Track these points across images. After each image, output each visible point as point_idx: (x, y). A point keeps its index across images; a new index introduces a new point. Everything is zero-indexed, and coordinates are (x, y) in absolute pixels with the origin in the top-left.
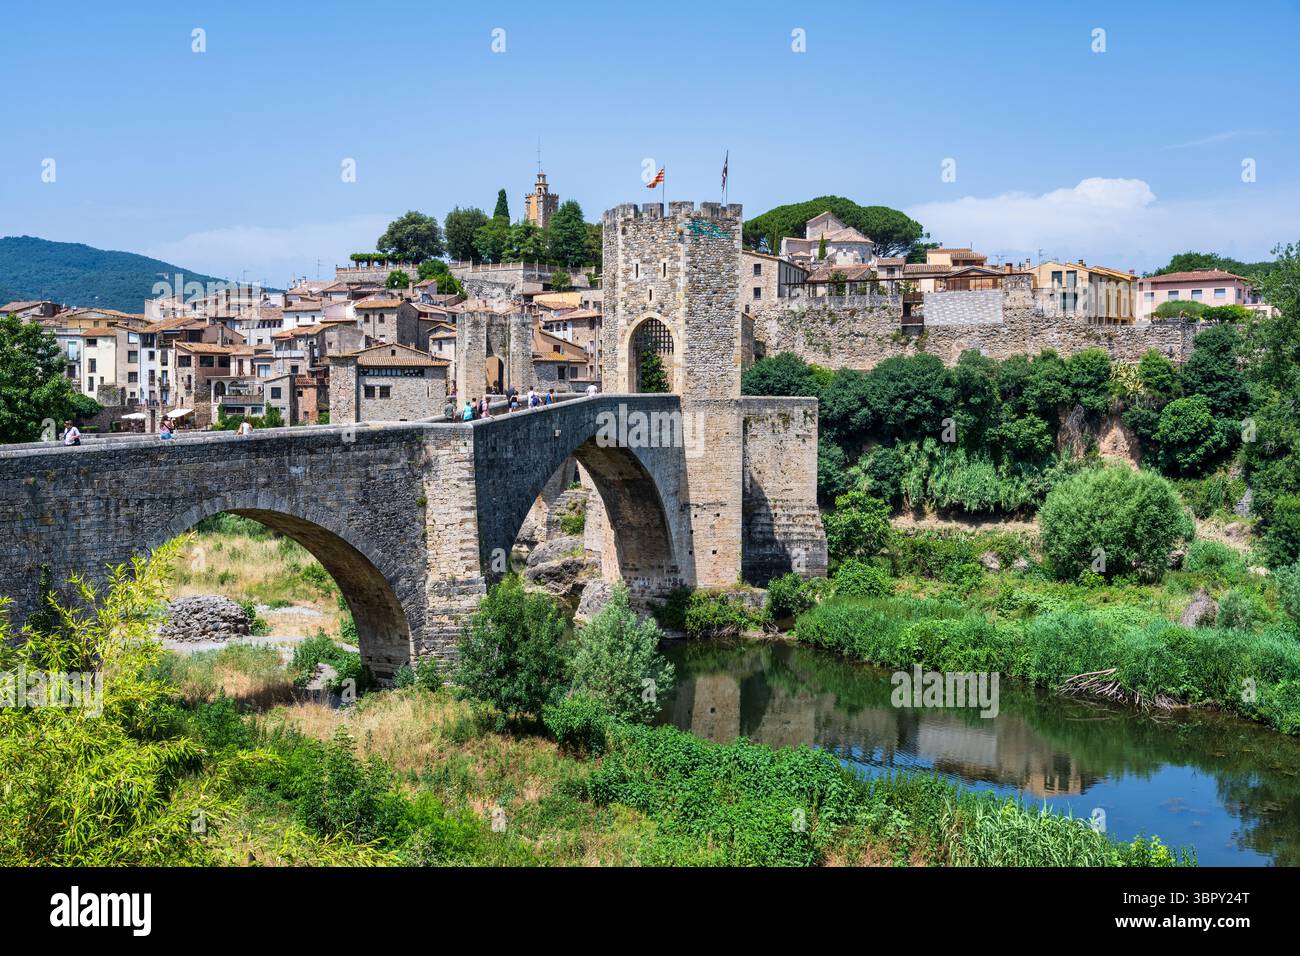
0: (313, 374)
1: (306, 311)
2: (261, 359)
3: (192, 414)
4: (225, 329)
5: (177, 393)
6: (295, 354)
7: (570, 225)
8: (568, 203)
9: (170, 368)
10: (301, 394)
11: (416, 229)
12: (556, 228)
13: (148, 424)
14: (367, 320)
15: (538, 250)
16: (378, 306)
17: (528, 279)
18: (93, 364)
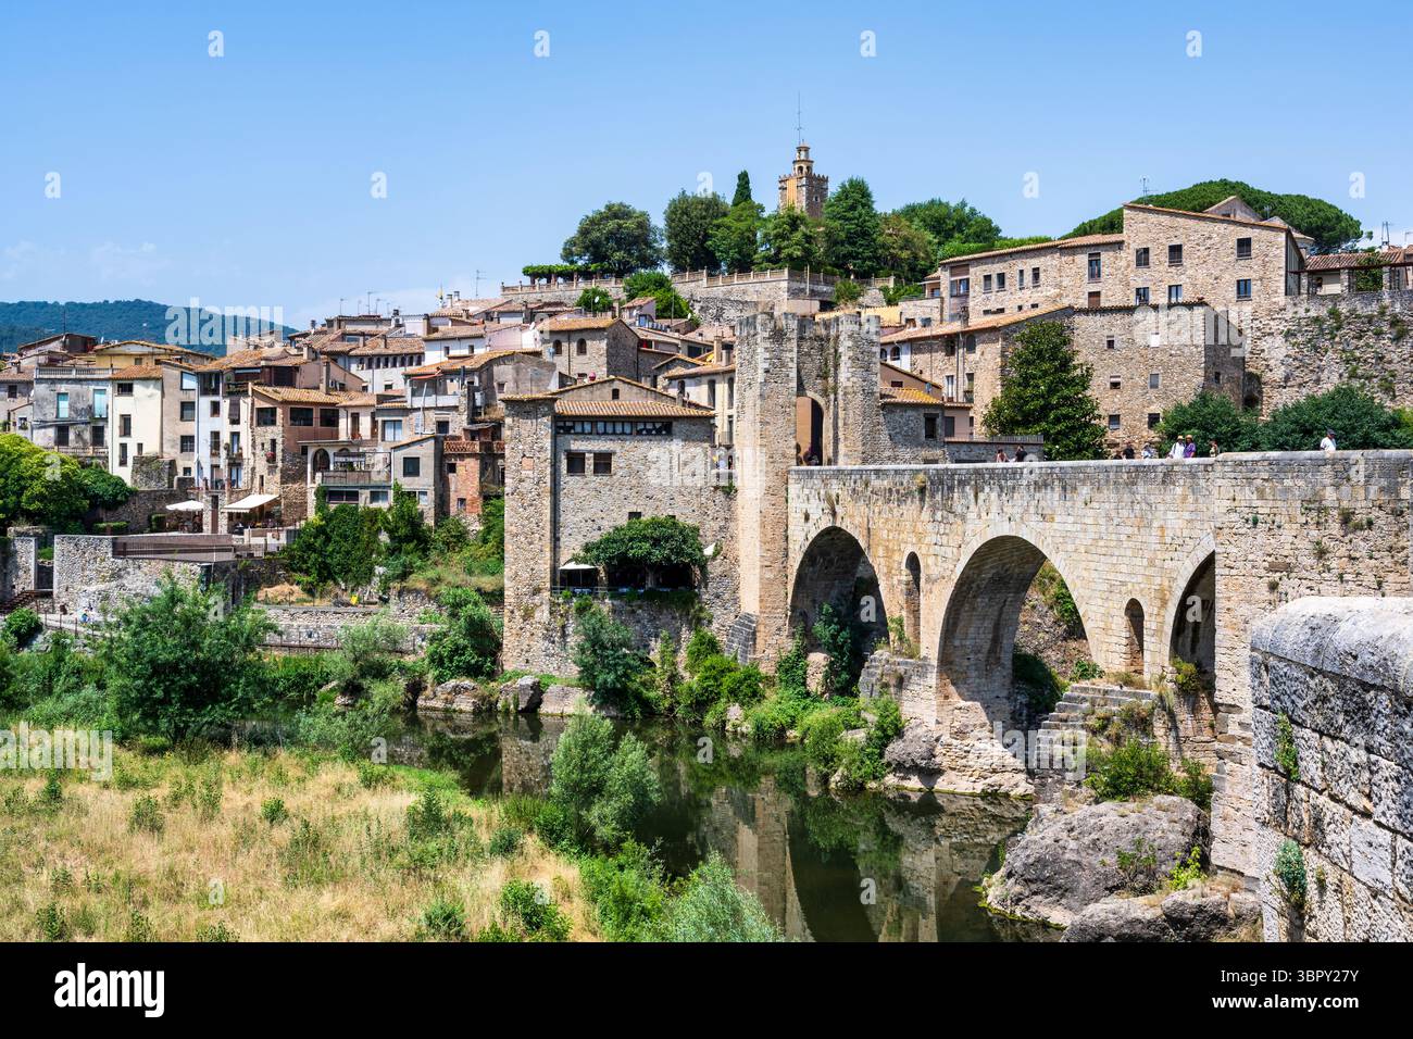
0: (473, 435)
1: (460, 339)
2: (389, 410)
3: (275, 502)
4: (332, 366)
5: (253, 469)
6: (443, 401)
7: (856, 213)
8: (851, 181)
9: (243, 428)
10: (452, 468)
11: (620, 226)
12: (834, 218)
13: (207, 518)
14: (558, 350)
15: (808, 253)
16: (577, 327)
17: (795, 294)
18: (126, 421)
